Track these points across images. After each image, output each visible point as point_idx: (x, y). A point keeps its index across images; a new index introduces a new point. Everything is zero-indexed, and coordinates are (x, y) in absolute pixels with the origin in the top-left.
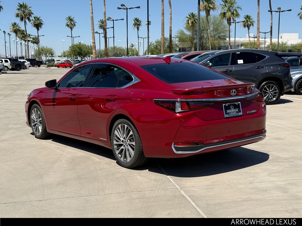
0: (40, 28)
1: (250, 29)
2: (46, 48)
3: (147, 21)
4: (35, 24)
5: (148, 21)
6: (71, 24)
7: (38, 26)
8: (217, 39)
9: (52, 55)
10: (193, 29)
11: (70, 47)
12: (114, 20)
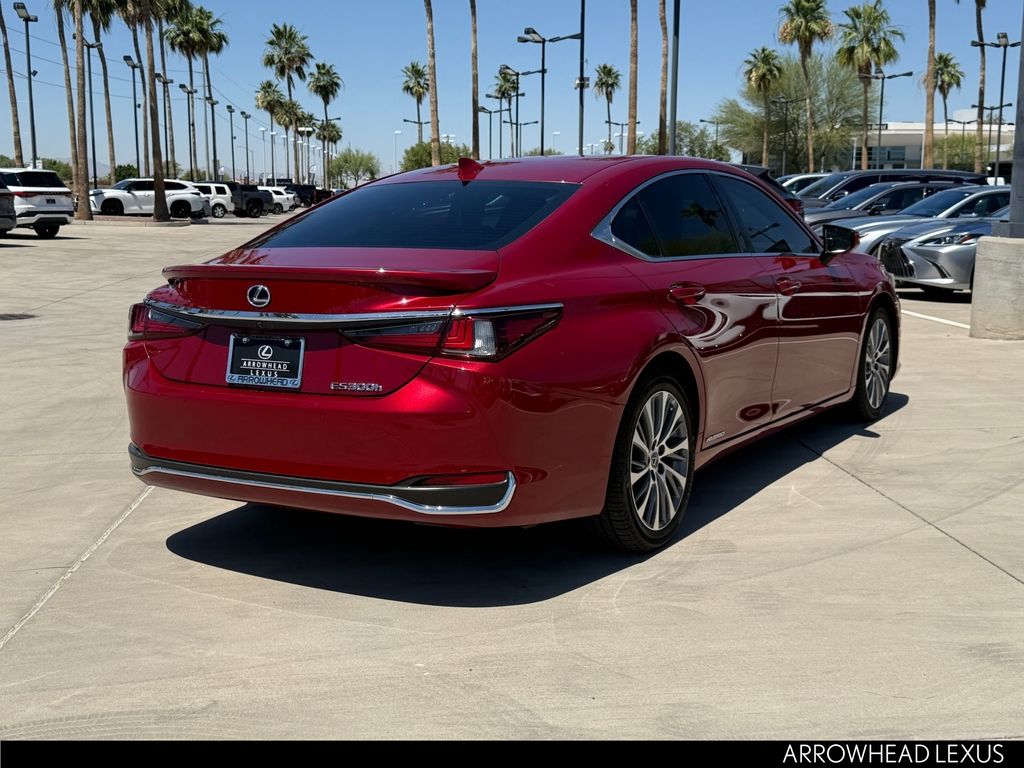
0: (331, 97)
1: (949, 96)
2: (355, 153)
3: (579, 75)
4: (318, 87)
5: (582, 78)
6: (419, 83)
7: (326, 90)
9: (372, 173)
10: (766, 98)
11: (406, 152)
12: (520, 72)
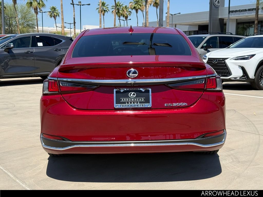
8: (26, 27)
